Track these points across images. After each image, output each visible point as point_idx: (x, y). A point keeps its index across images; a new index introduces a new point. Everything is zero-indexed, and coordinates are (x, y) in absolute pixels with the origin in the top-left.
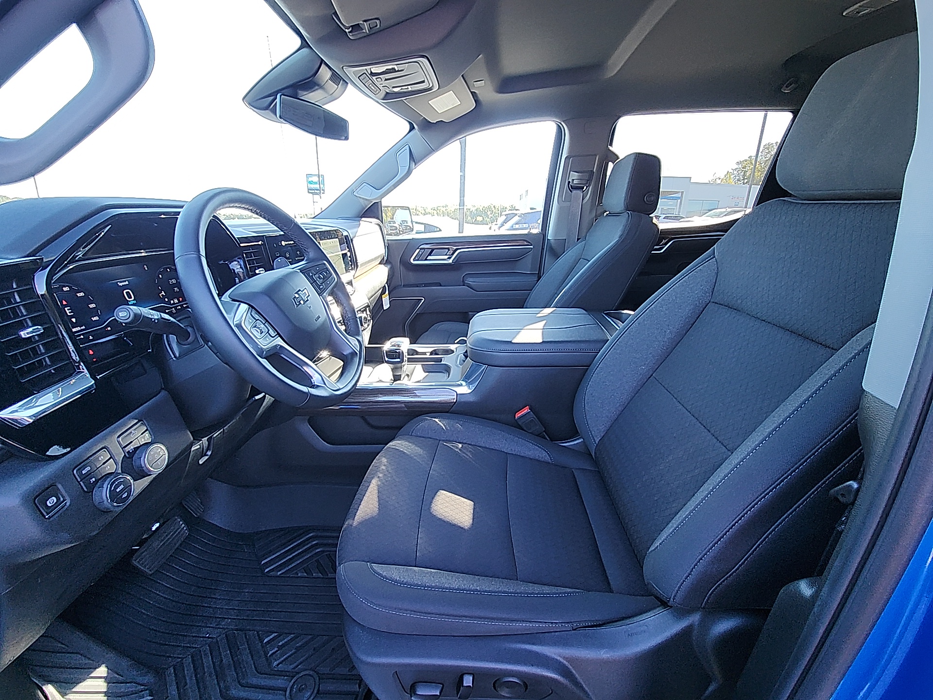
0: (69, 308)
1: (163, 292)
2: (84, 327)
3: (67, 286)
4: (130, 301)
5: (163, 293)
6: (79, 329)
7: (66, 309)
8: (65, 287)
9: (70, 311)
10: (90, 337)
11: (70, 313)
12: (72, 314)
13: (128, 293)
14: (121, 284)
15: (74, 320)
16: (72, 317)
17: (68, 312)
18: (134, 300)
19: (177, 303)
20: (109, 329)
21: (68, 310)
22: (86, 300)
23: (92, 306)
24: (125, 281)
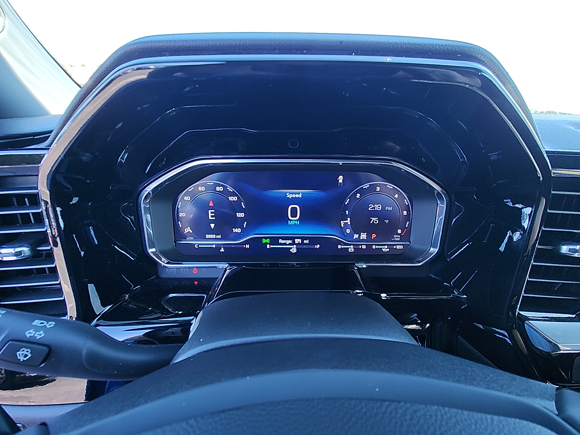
0: (214, 211)
1: (349, 219)
2: (219, 237)
3: (222, 186)
4: (291, 220)
5: (348, 221)
6: (214, 236)
7: (210, 211)
8: (220, 186)
9: (214, 214)
10: (222, 249)
11: (212, 216)
12: (214, 218)
13: (294, 211)
14: (290, 196)
15: (212, 226)
16: (212, 221)
17: (210, 215)
18: (298, 220)
19: (363, 240)
20: (248, 246)
21: (212, 213)
22: (236, 207)
23: (240, 215)
24: (299, 193)
